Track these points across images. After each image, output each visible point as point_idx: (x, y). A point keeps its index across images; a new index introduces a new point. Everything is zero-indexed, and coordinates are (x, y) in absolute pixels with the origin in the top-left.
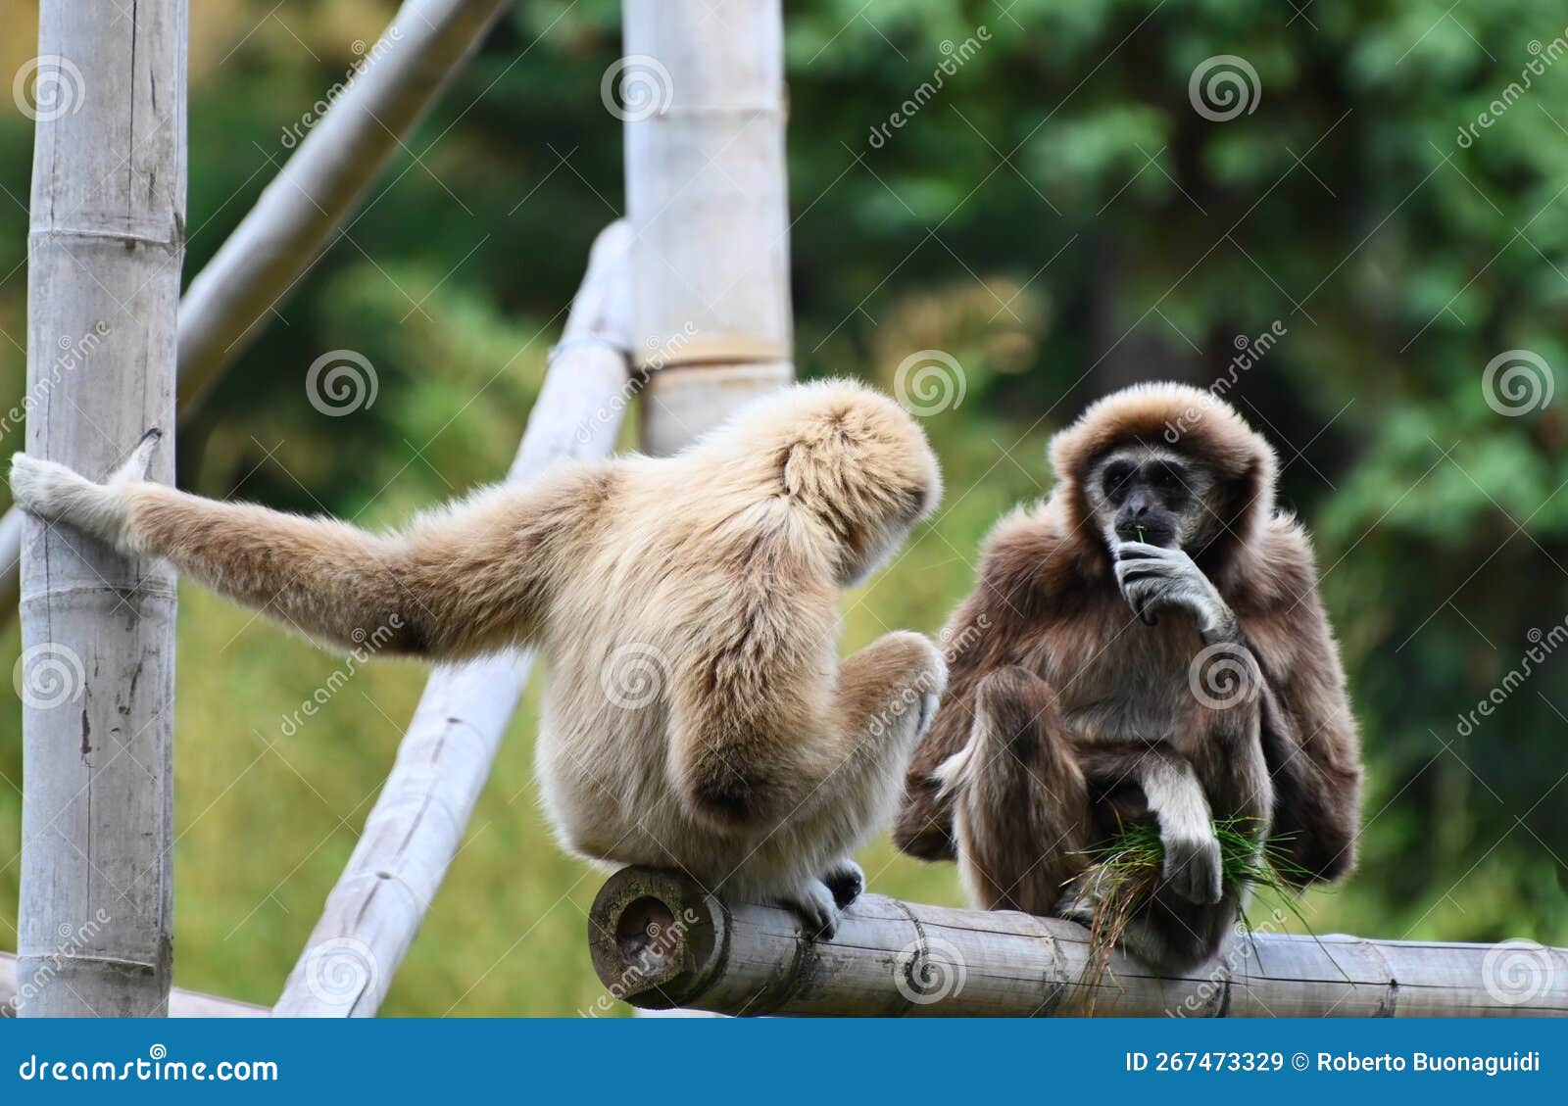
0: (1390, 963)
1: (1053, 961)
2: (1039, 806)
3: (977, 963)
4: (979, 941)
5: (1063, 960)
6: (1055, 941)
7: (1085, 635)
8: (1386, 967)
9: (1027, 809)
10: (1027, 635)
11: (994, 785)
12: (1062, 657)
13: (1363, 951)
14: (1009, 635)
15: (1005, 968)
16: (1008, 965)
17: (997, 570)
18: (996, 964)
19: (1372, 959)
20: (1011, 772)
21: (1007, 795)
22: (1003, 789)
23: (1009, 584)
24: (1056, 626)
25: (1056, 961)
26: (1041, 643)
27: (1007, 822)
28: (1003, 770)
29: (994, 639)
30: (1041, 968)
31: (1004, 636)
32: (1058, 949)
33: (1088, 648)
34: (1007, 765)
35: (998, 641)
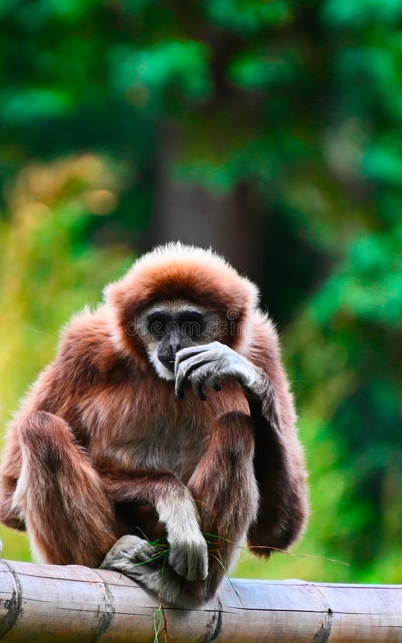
0: (327, 598)
1: (104, 598)
2: (69, 500)
3: (54, 600)
4: (55, 585)
5: (112, 597)
6: (106, 584)
7: (124, 398)
8: (325, 602)
9: (62, 503)
10: (86, 395)
11: (39, 491)
12: (107, 412)
13: (309, 590)
14: (76, 394)
15: (74, 603)
16: (75, 601)
17: (71, 351)
18: (68, 601)
19: (315, 595)
20: (47, 481)
21: (48, 496)
22: (44, 493)
23: (77, 363)
24: (106, 390)
25: (107, 598)
26: (95, 403)
27: (52, 513)
28: (42, 482)
29: (67, 396)
30: (97, 603)
31: (73, 396)
32: (108, 591)
33: (125, 408)
34: (43, 477)
35: (69, 398)
